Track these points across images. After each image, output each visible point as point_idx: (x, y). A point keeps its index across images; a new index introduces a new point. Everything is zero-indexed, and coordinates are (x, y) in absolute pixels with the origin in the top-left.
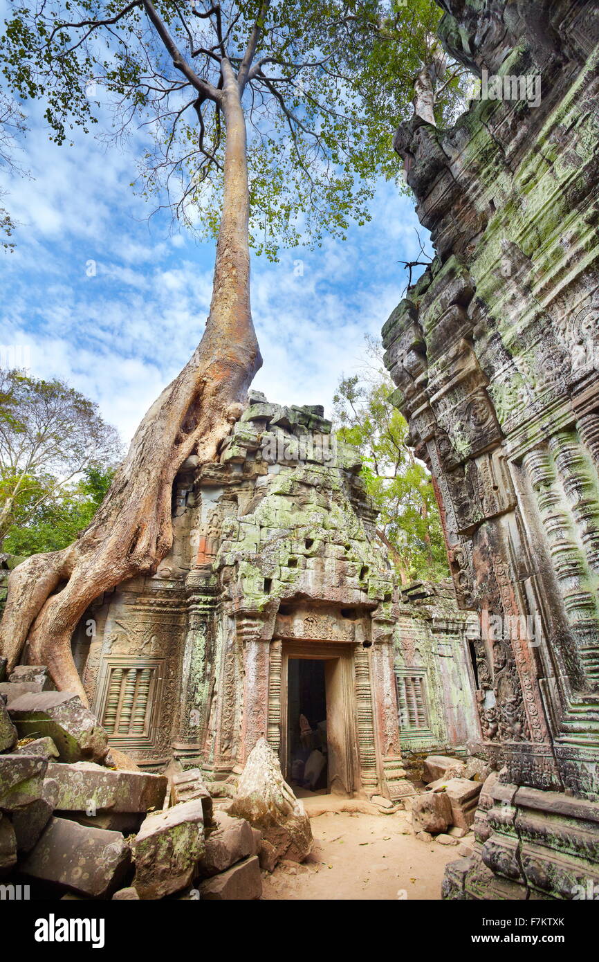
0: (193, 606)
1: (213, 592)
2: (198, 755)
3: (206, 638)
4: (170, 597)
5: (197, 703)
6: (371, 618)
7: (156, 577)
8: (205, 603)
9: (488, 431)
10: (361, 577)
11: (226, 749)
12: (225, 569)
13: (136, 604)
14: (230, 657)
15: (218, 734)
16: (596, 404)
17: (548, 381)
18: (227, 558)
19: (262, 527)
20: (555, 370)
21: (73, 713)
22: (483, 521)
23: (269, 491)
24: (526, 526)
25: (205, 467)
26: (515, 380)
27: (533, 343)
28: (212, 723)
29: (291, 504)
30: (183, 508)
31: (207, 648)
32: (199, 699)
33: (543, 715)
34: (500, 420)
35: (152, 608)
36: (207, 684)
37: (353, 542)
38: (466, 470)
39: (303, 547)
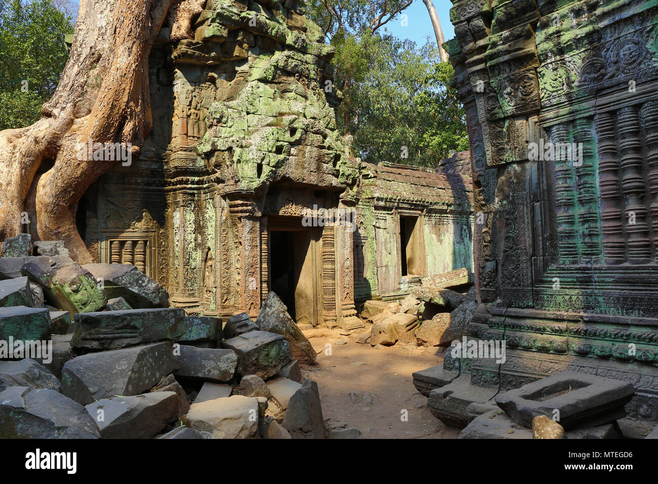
0: (181, 186)
1: (200, 173)
2: (198, 306)
3: (195, 214)
4: (155, 176)
5: (193, 267)
6: (339, 199)
8: (192, 183)
9: (531, 102)
10: (334, 164)
11: (226, 301)
12: (216, 153)
13: (124, 183)
14: (224, 231)
15: (219, 290)
16: (612, 108)
17: (585, 81)
18: (218, 143)
19: (248, 113)
20: (593, 75)
21: (137, 280)
22: (513, 162)
23: (250, 75)
24: (544, 172)
25: (182, 44)
26: (561, 71)
27: (583, 49)
28: (210, 282)
29: (273, 91)
30: (156, 86)
31: (196, 222)
32: (193, 264)
33: (530, 275)
34: (542, 96)
35: (140, 187)
36: (199, 252)
37: (328, 131)
38: (507, 124)
39: (288, 134)
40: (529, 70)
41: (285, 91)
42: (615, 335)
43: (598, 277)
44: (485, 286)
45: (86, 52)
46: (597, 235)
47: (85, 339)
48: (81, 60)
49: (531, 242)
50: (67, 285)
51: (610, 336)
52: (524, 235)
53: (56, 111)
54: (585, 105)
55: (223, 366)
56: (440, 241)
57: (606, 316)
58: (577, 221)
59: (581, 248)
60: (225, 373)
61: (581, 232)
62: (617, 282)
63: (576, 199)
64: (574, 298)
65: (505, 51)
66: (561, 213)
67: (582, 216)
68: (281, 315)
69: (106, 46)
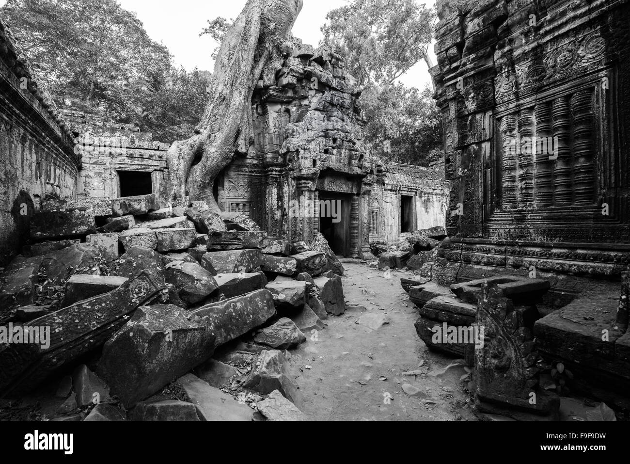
0: (270, 173)
1: (280, 166)
3: (277, 189)
4: (255, 168)
6: (361, 182)
7: (248, 157)
8: (276, 171)
9: (488, 101)
10: (359, 161)
11: (294, 238)
12: (289, 154)
13: (238, 171)
14: (292, 198)
15: (290, 232)
16: (548, 99)
17: (529, 82)
18: (291, 148)
19: (308, 130)
20: (535, 78)
21: (244, 221)
22: (473, 143)
23: (310, 107)
24: (495, 148)
25: (271, 89)
26: (512, 78)
27: (529, 60)
28: (285, 228)
29: (323, 116)
30: (256, 115)
31: (278, 194)
32: (276, 218)
33: (481, 216)
34: (496, 97)
35: (247, 174)
36: (280, 211)
37: (356, 141)
38: (470, 118)
39: (331, 142)
40: (488, 80)
41: (331, 116)
42: (541, 254)
43: (531, 216)
44: (450, 226)
45: (217, 96)
46: (532, 188)
47: (213, 244)
48: (215, 101)
49: (482, 195)
50: (206, 220)
51: (537, 255)
52: (478, 190)
53: (201, 130)
54: (528, 100)
55: (288, 267)
56: (427, 212)
57: (535, 242)
58: (517, 179)
59: (519, 197)
60: (290, 271)
61: (519, 187)
62: (544, 219)
63: (517, 165)
64: (512, 231)
65: (471, 68)
66: (506, 176)
67: (521, 176)
68: (324, 246)
69: (228, 91)
